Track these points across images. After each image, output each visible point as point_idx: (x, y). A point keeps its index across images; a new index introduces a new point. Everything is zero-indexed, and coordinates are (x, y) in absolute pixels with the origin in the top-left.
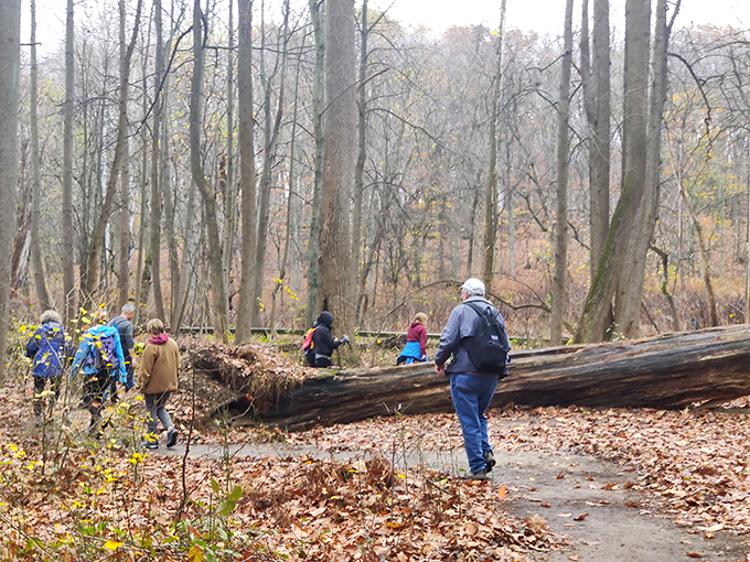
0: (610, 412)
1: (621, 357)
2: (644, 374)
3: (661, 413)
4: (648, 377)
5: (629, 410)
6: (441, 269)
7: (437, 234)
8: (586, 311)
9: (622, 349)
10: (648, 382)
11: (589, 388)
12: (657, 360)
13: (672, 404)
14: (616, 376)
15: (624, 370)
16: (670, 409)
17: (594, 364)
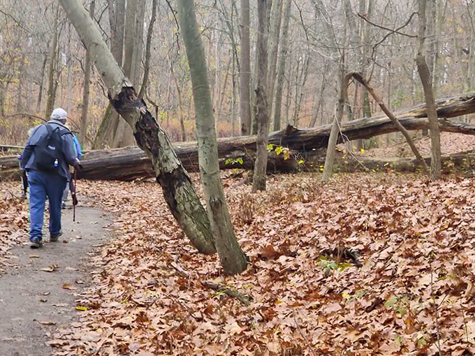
0: (100, 182)
1: (106, 157)
2: (116, 165)
3: (122, 183)
4: (118, 166)
5: (108, 181)
6: (19, 105)
7: (17, 80)
8: (98, 135)
9: (107, 153)
10: (118, 168)
11: (91, 171)
12: (123, 158)
13: (127, 179)
14: (104, 165)
15: (107, 163)
16: (126, 181)
17: (94, 160)
